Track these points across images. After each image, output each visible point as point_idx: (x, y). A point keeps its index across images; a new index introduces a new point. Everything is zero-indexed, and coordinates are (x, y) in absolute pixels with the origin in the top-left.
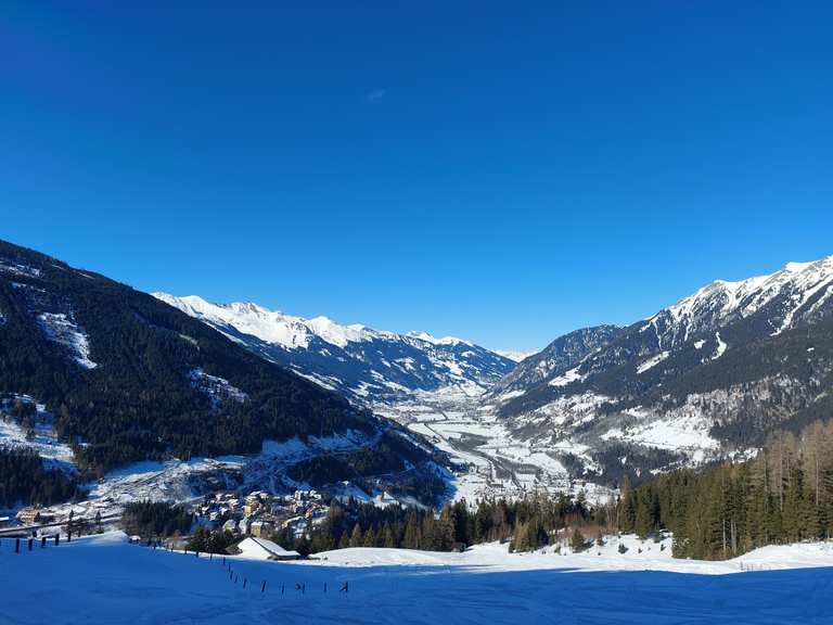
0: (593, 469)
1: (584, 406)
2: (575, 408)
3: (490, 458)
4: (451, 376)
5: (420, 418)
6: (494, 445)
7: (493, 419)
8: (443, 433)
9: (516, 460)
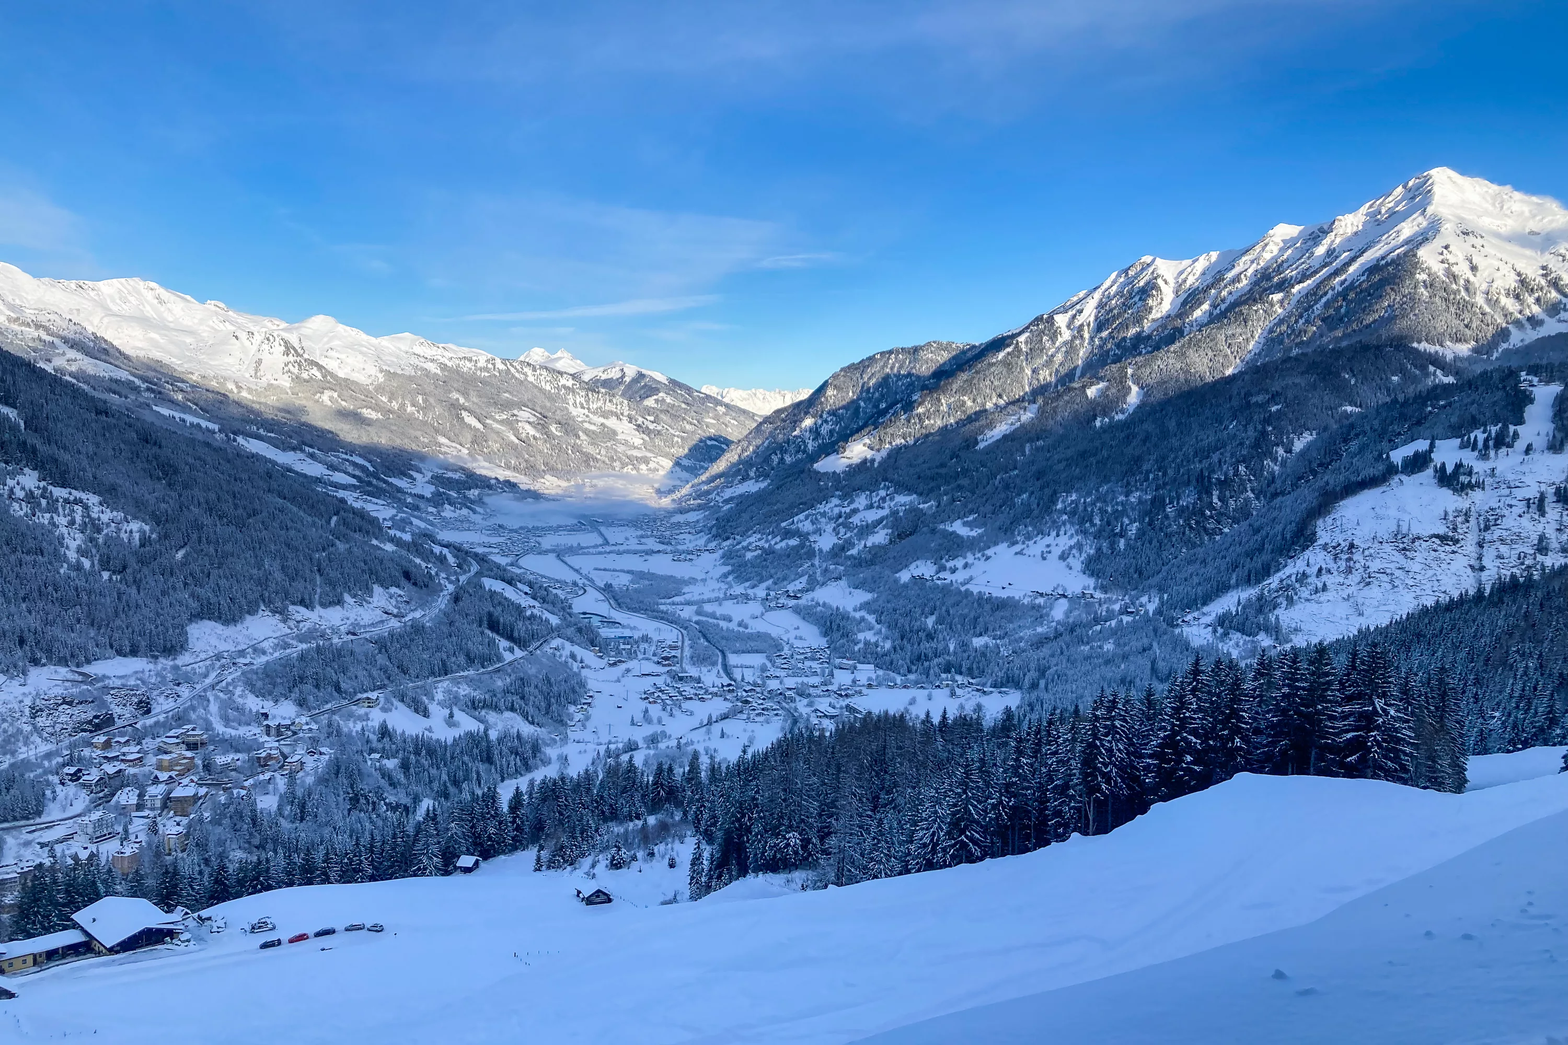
0: (873, 640)
1: (872, 516)
2: (856, 520)
3: (683, 625)
4: (621, 448)
5: (548, 542)
6: (696, 598)
7: (701, 541)
8: (594, 575)
9: (733, 626)
